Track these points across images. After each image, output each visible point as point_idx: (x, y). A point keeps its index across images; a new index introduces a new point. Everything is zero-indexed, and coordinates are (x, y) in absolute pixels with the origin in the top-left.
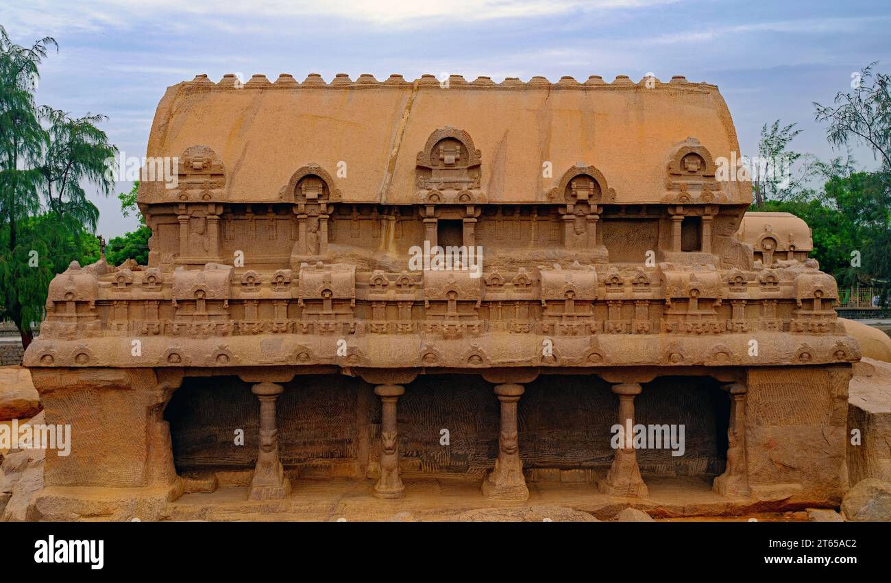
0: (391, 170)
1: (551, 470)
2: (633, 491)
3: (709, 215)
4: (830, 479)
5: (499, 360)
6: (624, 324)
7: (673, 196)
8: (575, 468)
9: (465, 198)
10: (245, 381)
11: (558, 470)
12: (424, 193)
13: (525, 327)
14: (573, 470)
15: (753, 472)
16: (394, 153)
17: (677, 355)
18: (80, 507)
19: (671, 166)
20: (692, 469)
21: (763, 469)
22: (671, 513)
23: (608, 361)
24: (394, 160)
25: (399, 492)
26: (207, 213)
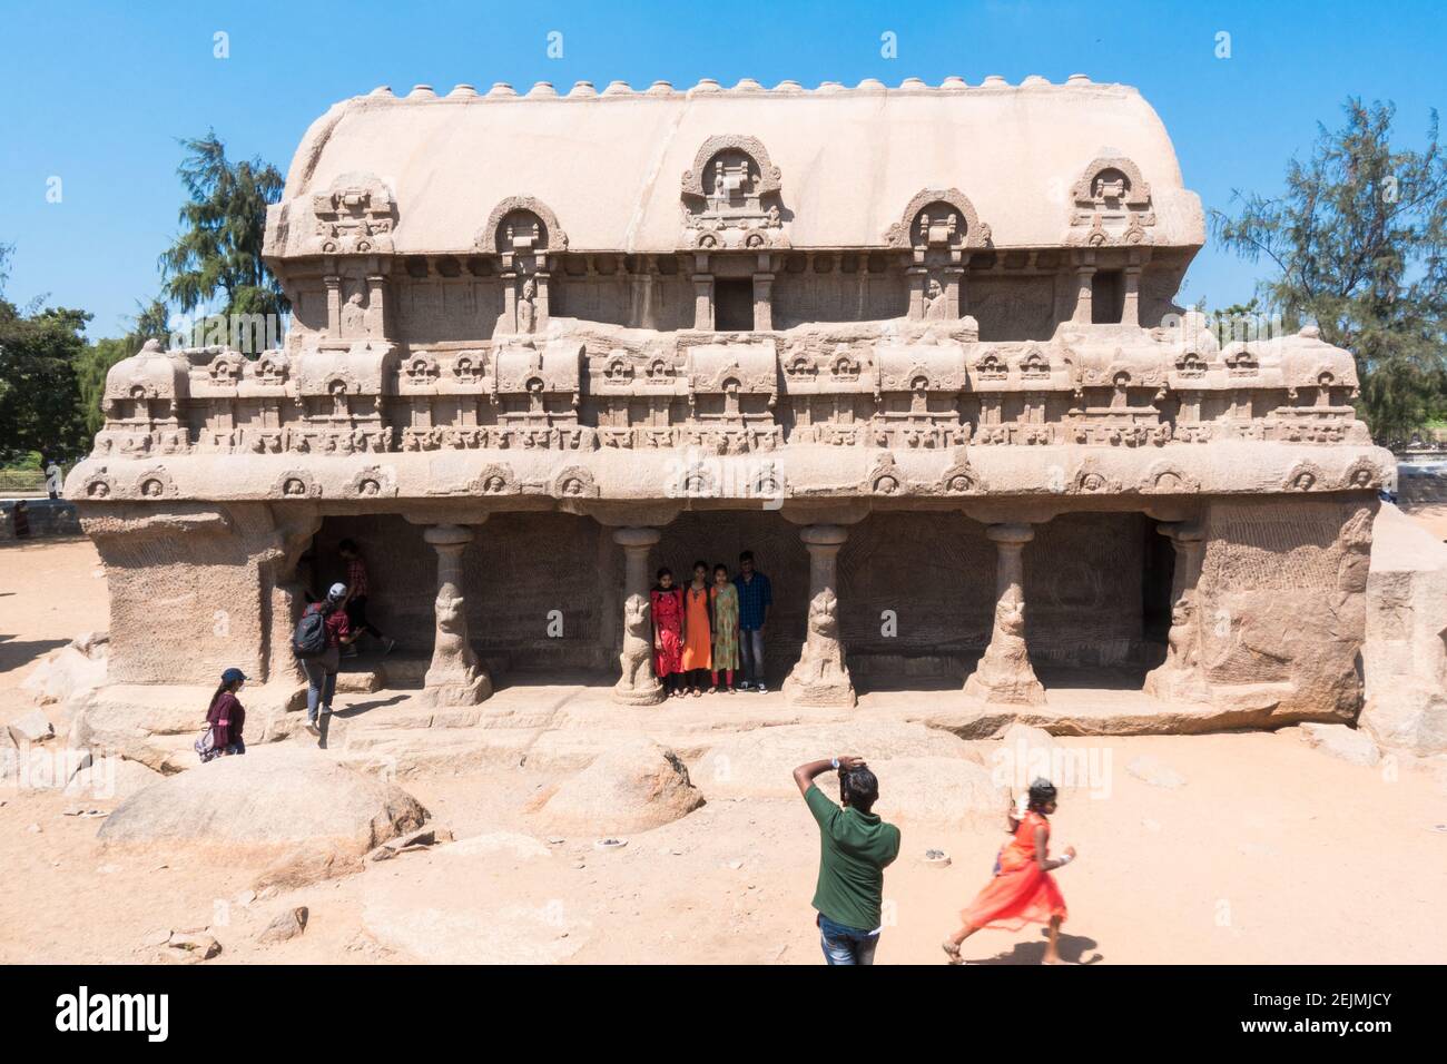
0: (644, 205)
1: (889, 657)
2: (1021, 694)
3: (1136, 266)
4: (1341, 676)
5: (807, 487)
6: (1006, 431)
7: (1081, 236)
8: (927, 654)
9: (754, 240)
10: (412, 522)
11: (900, 657)
12: (693, 235)
13: (848, 435)
14: (923, 659)
15: (1215, 665)
16: (650, 182)
17: (1095, 477)
18: (150, 718)
19: (1078, 190)
20: (1104, 656)
21: (1232, 660)
22: (1083, 729)
23: (985, 486)
24: (649, 192)
25: (651, 694)
26: (366, 272)
